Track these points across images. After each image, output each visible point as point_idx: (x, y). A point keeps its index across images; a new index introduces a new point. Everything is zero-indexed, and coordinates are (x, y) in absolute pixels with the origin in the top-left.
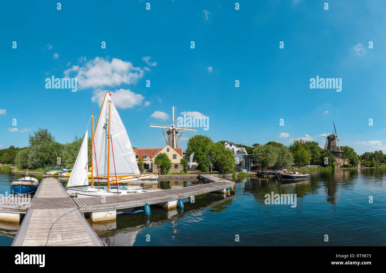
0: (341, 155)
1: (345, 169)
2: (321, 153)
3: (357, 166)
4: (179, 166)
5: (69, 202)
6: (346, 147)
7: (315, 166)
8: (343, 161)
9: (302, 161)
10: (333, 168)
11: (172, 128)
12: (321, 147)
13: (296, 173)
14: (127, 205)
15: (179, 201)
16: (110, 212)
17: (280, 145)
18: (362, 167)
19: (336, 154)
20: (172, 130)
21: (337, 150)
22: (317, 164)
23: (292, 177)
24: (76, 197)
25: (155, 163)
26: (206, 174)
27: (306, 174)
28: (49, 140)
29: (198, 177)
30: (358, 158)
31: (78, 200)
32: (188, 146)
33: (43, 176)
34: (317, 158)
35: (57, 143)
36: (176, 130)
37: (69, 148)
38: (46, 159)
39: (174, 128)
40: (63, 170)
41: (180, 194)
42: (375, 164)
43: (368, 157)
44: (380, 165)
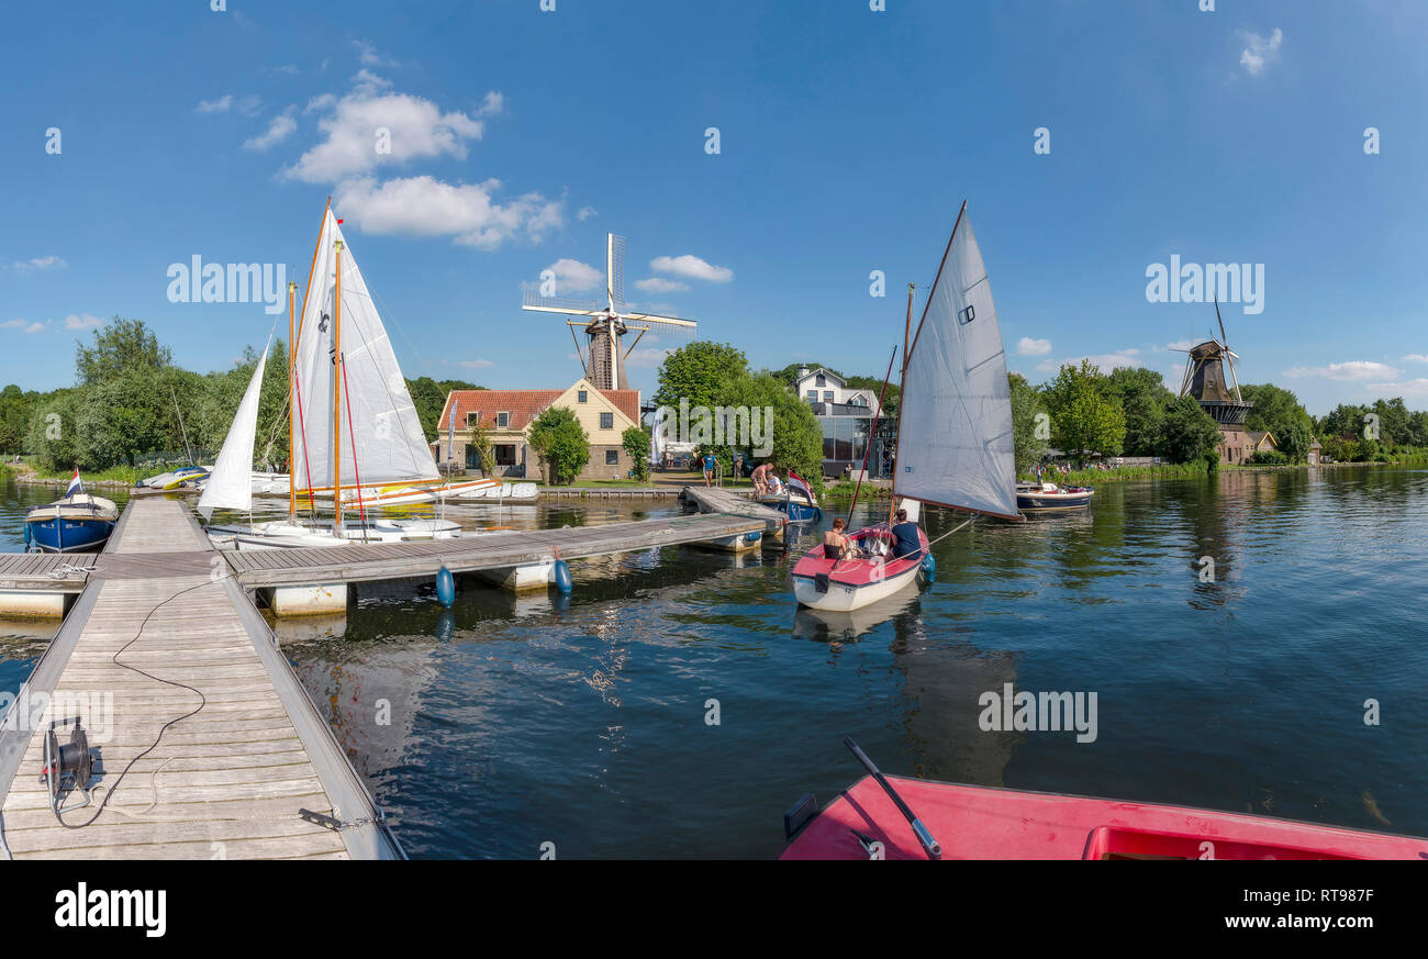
0: (1243, 417)
1: (1261, 469)
2: (1170, 410)
3: (1306, 458)
4: (618, 456)
6: (1269, 387)
7: (1142, 459)
9: (1090, 440)
10: (1210, 469)
11: (605, 314)
12: (1169, 390)
13: (1047, 485)
14: (380, 570)
15: (558, 564)
16: (328, 589)
18: (1324, 462)
19: (1223, 412)
20: (604, 321)
21: (1229, 400)
22: (1149, 452)
23: (1026, 503)
25: (533, 443)
27: (1081, 491)
28: (150, 363)
29: (682, 497)
30: (1307, 428)
31: (240, 558)
33: (133, 492)
34: (1151, 431)
35: (178, 372)
36: (620, 321)
37: (222, 391)
38: (141, 433)
39: (612, 313)
40: (203, 471)
41: (562, 546)
42: (1377, 448)
43: (1349, 424)
44: (1394, 453)
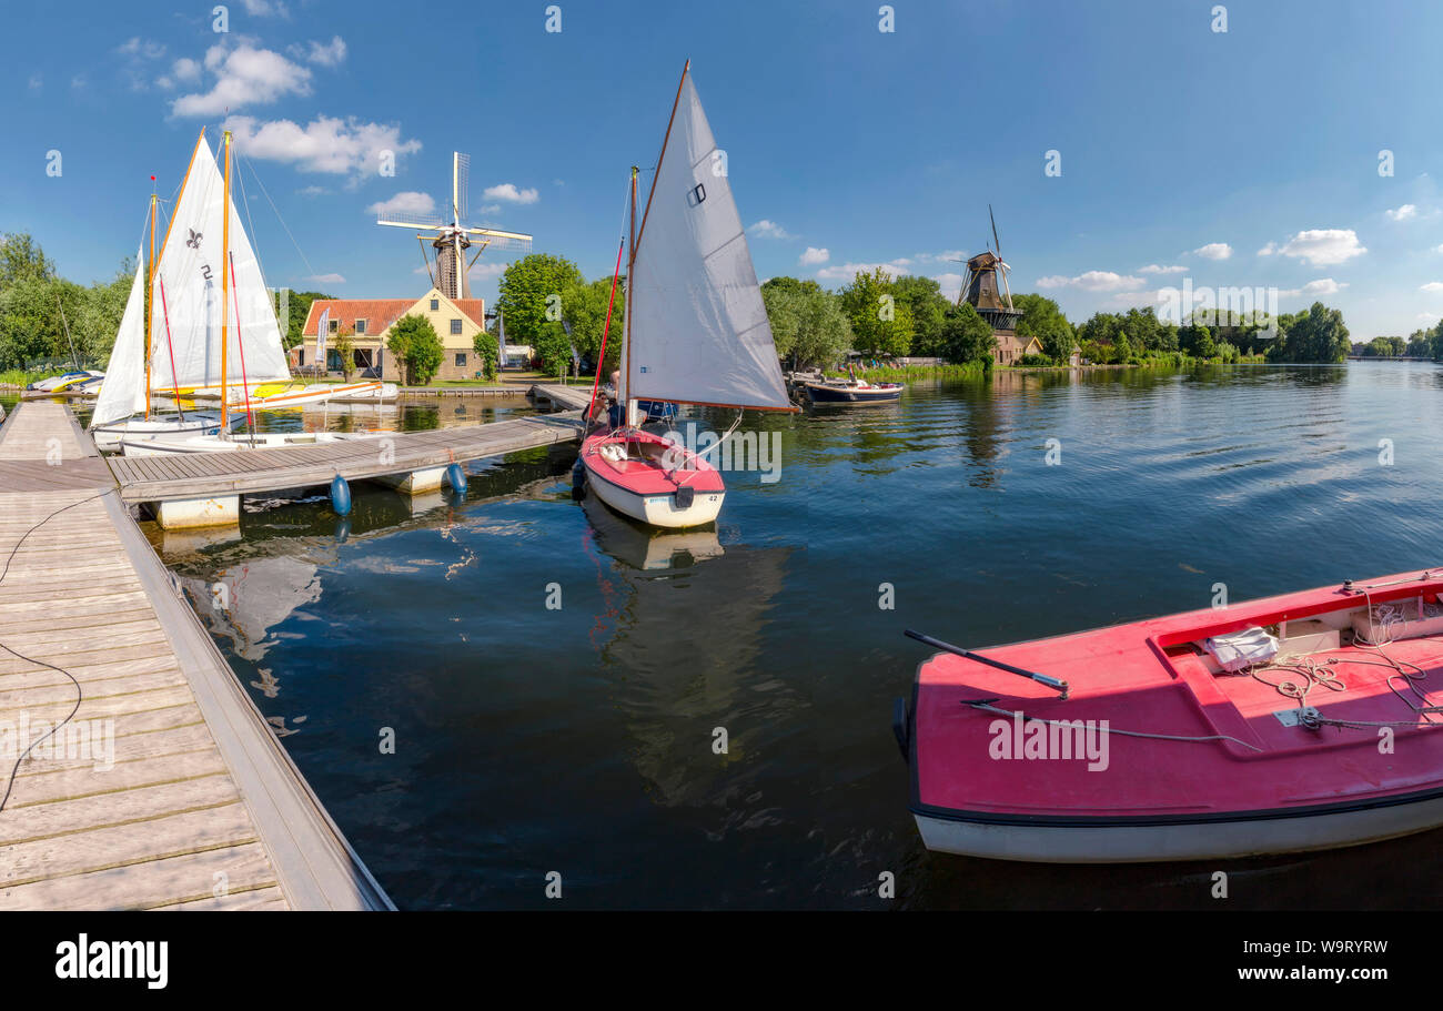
0: (1013, 323)
1: (1028, 370)
2: (948, 315)
3: (1068, 360)
4: (468, 358)
5: (90, 471)
6: (1034, 296)
7: (925, 360)
8: (1019, 343)
9: (882, 342)
10: (985, 369)
11: (452, 229)
12: (946, 298)
13: (859, 381)
14: (272, 481)
15: (451, 468)
16: (219, 501)
17: (809, 289)
18: (1083, 364)
19: (997, 319)
20: (450, 236)
21: (1002, 308)
22: (932, 353)
23: (844, 397)
24: (120, 453)
25: (390, 348)
26: (558, 382)
27: (892, 387)
28: (38, 274)
29: (531, 395)
30: (1070, 334)
31: (123, 465)
32: (501, 292)
33: (22, 395)
34: (933, 334)
35: (63, 284)
36: (464, 235)
37: (104, 300)
38: (31, 340)
39: (458, 228)
40: (88, 375)
41: (457, 449)
42: (1130, 352)
43: (1105, 331)
44: (1145, 356)
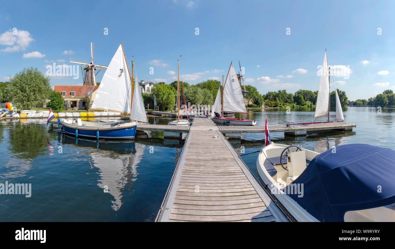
0: (245, 95)
1: (249, 108)
3: (261, 106)
8: (247, 101)
11: (91, 65)
18: (266, 107)
36: (95, 67)
42: (279, 104)
43: (271, 97)
44: (284, 105)
